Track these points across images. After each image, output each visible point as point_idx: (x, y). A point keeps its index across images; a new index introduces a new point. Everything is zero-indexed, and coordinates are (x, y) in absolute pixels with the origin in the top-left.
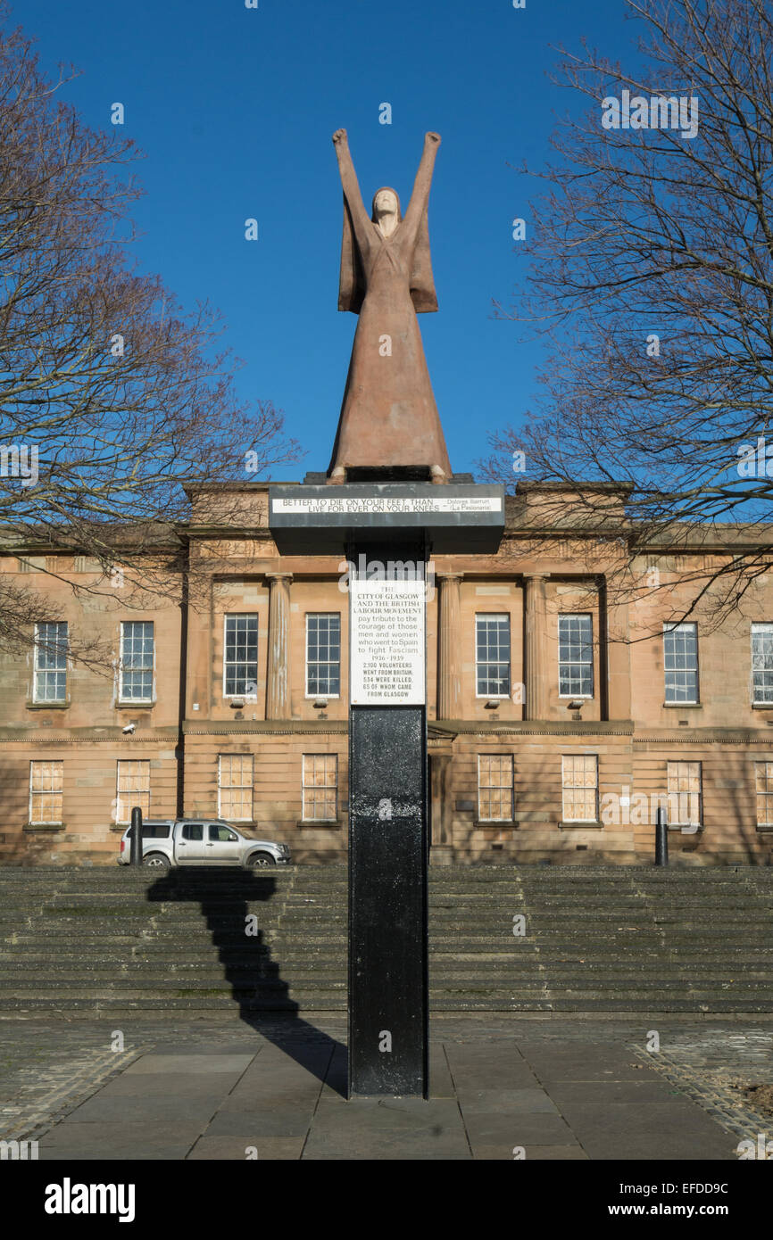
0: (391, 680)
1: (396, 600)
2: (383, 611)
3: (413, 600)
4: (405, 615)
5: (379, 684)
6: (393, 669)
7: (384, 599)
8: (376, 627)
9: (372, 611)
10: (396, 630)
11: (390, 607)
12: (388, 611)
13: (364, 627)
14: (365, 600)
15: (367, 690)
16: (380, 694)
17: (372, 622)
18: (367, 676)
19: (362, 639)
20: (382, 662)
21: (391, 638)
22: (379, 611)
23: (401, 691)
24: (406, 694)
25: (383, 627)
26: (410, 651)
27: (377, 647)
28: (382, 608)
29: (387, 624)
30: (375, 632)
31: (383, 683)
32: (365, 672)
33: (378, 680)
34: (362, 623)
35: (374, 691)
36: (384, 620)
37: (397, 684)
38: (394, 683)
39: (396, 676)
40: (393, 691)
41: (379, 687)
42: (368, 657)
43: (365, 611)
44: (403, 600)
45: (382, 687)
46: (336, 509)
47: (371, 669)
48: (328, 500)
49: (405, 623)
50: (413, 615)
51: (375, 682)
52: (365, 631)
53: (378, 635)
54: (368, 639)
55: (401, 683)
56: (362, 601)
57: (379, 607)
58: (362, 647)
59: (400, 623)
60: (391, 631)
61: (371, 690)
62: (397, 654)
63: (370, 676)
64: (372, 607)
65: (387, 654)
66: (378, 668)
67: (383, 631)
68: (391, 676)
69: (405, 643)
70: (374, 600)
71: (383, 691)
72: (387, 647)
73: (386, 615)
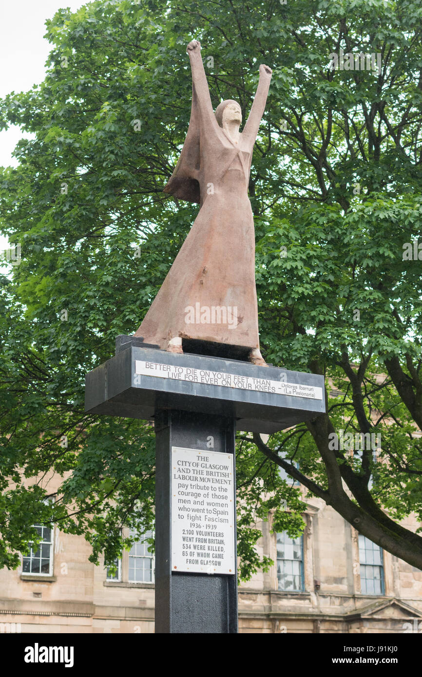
0: (206, 548)
1: (210, 470)
2: (199, 479)
3: (224, 471)
4: (217, 485)
5: (196, 551)
6: (208, 537)
7: (199, 468)
8: (193, 494)
9: (190, 478)
10: (210, 500)
11: (205, 476)
12: (203, 480)
13: (183, 493)
14: (184, 467)
15: (186, 558)
16: (197, 561)
17: (189, 490)
18: (186, 543)
19: (181, 505)
20: (198, 529)
21: (205, 507)
22: (196, 479)
23: (215, 559)
24: (219, 564)
25: (199, 495)
26: (222, 521)
27: (193, 514)
28: (198, 476)
29: (202, 492)
30: (192, 499)
31: (200, 551)
32: (184, 539)
33: (195, 547)
34: (181, 489)
35: (192, 558)
36: (200, 488)
37: (211, 552)
38: (209, 552)
39: (211, 545)
40: (208, 559)
41: (196, 554)
42: (185, 524)
43: (184, 478)
44: (216, 470)
45: (198, 554)
46: (191, 378)
47: (189, 536)
48: (185, 369)
49: (218, 493)
50: (224, 486)
51: (192, 550)
52: (184, 497)
53: (195, 503)
54: (187, 506)
55: (215, 552)
56: (181, 467)
57: (195, 475)
58: (182, 513)
59: (213, 492)
60: (206, 500)
61: (189, 557)
62: (211, 523)
63: (189, 543)
64: (189, 475)
65: (203, 523)
66: (195, 536)
67: (199, 499)
68: (207, 545)
69: (217, 513)
70: (191, 468)
71: (200, 559)
72: (202, 515)
73: (201, 484)
